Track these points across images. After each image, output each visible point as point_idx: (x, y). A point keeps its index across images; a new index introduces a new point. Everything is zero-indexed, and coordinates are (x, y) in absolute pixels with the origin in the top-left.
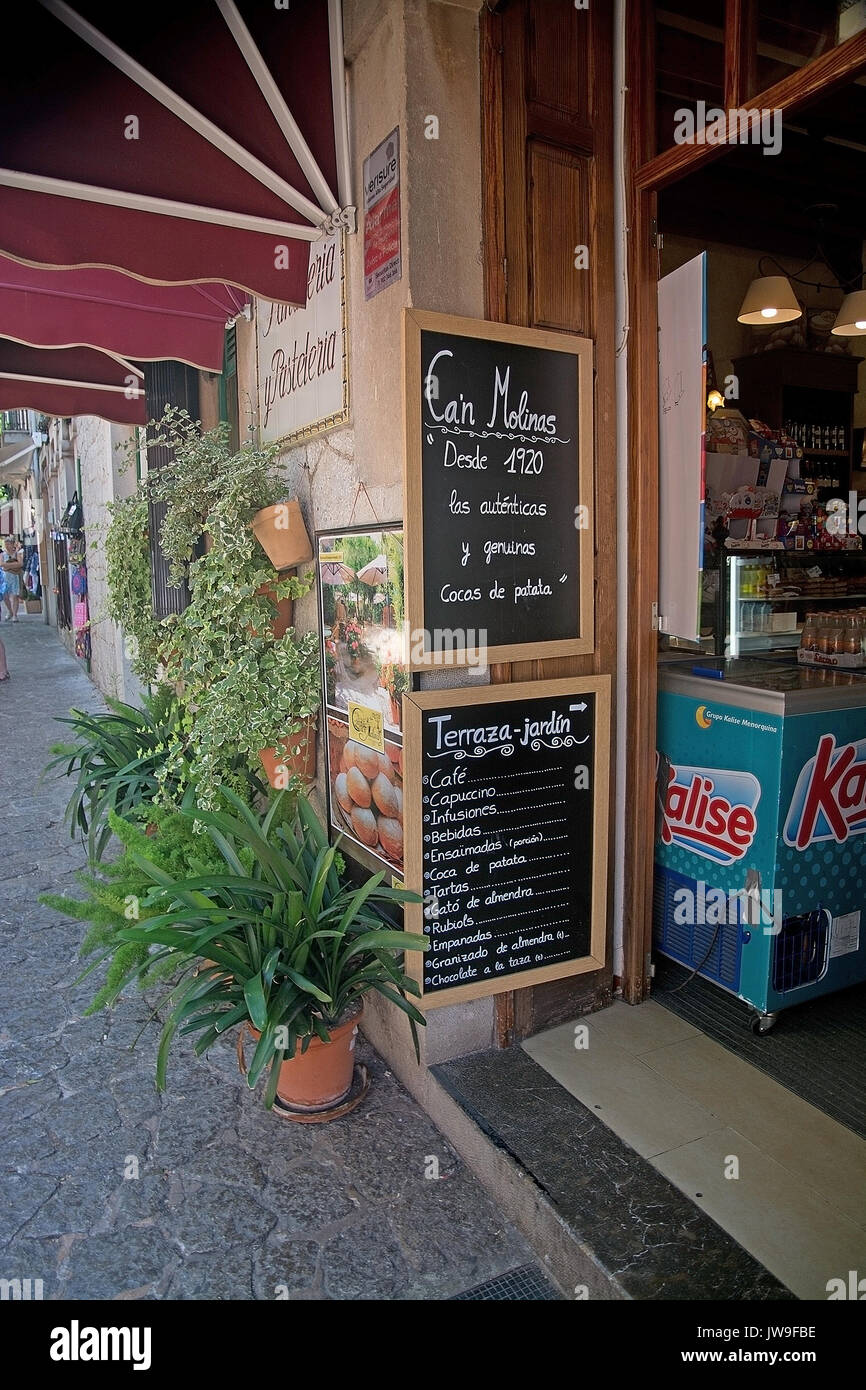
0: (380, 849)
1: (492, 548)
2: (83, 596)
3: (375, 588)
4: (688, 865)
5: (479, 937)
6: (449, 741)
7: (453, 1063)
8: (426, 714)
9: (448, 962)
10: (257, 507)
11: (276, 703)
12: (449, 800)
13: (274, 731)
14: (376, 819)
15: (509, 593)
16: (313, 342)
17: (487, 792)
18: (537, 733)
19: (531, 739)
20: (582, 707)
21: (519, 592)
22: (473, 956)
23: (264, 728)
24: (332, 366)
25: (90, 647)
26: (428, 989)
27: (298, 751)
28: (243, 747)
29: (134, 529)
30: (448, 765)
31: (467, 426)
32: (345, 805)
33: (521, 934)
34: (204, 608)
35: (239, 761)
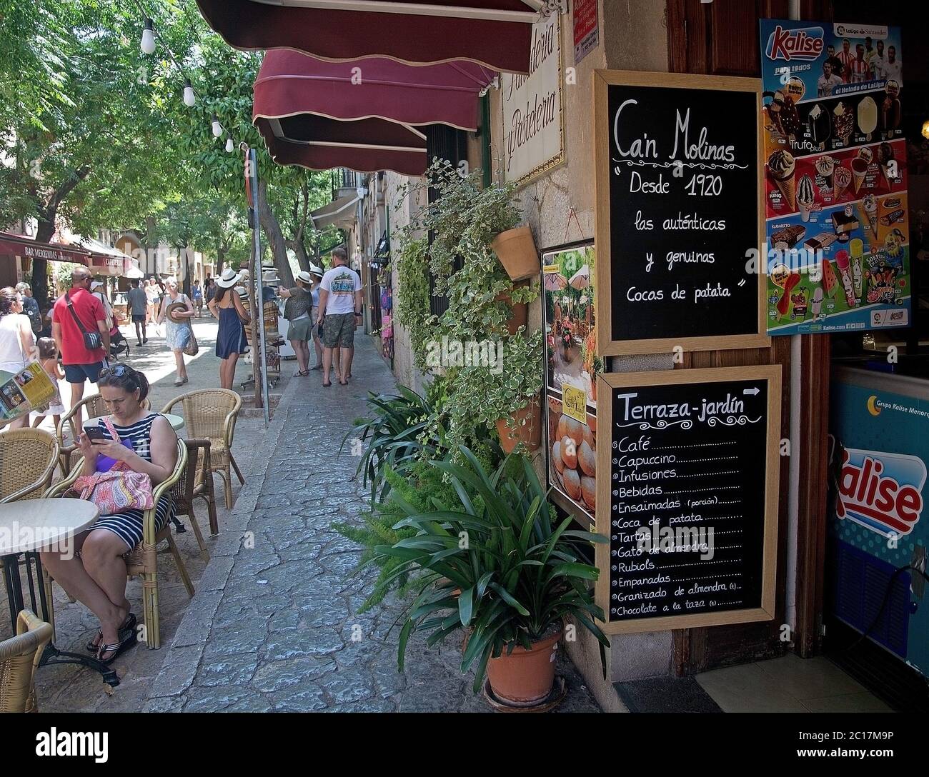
0: (582, 502)
1: (673, 258)
2: (389, 311)
3: (581, 292)
4: (859, 538)
5: (659, 580)
6: (636, 414)
7: (635, 683)
8: (616, 391)
9: (632, 597)
10: (496, 231)
11: (508, 384)
12: (634, 463)
13: (506, 406)
14: (580, 478)
15: (690, 295)
16: (540, 102)
17: (668, 459)
18: (713, 412)
19: (707, 416)
20: (756, 391)
21: (699, 293)
22: (653, 595)
23: (498, 404)
24: (553, 119)
25: (393, 350)
26: (614, 617)
27: (524, 423)
28: (483, 418)
29: (418, 255)
30: (634, 434)
31: (651, 159)
32: (559, 467)
33: (696, 581)
34: (457, 310)
35: (482, 432)
